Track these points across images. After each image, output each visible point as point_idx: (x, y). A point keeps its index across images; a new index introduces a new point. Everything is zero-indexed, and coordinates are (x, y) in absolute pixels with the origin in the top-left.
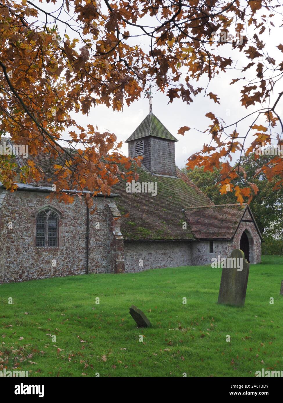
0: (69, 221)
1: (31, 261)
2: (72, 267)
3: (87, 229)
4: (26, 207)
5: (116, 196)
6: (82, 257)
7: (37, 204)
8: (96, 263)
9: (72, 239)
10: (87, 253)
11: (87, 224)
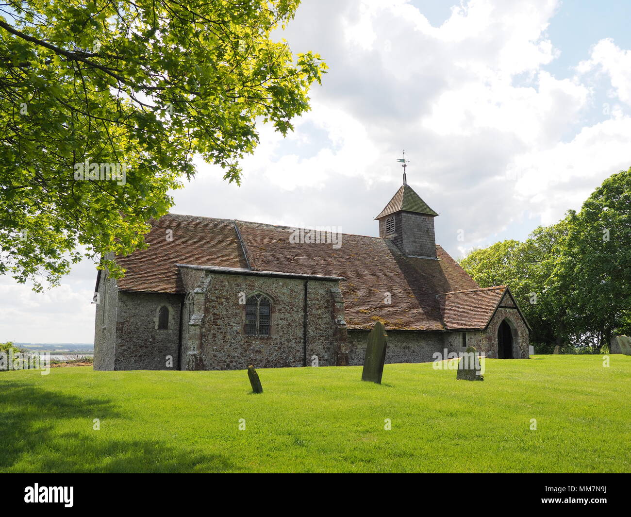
0: (284, 308)
1: (240, 350)
2: (287, 358)
3: (305, 317)
4: (234, 292)
5: (340, 280)
6: (299, 348)
7: (247, 288)
9: (287, 327)
10: (305, 342)
11: (305, 311)
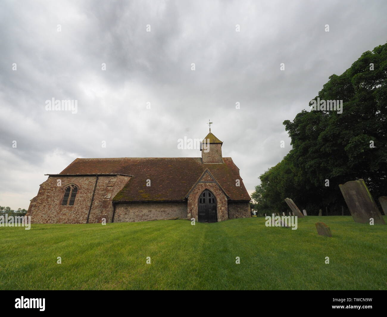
0: (84, 191)
7: (67, 182)
8: (96, 216)
9: (83, 201)
11: (94, 192)
